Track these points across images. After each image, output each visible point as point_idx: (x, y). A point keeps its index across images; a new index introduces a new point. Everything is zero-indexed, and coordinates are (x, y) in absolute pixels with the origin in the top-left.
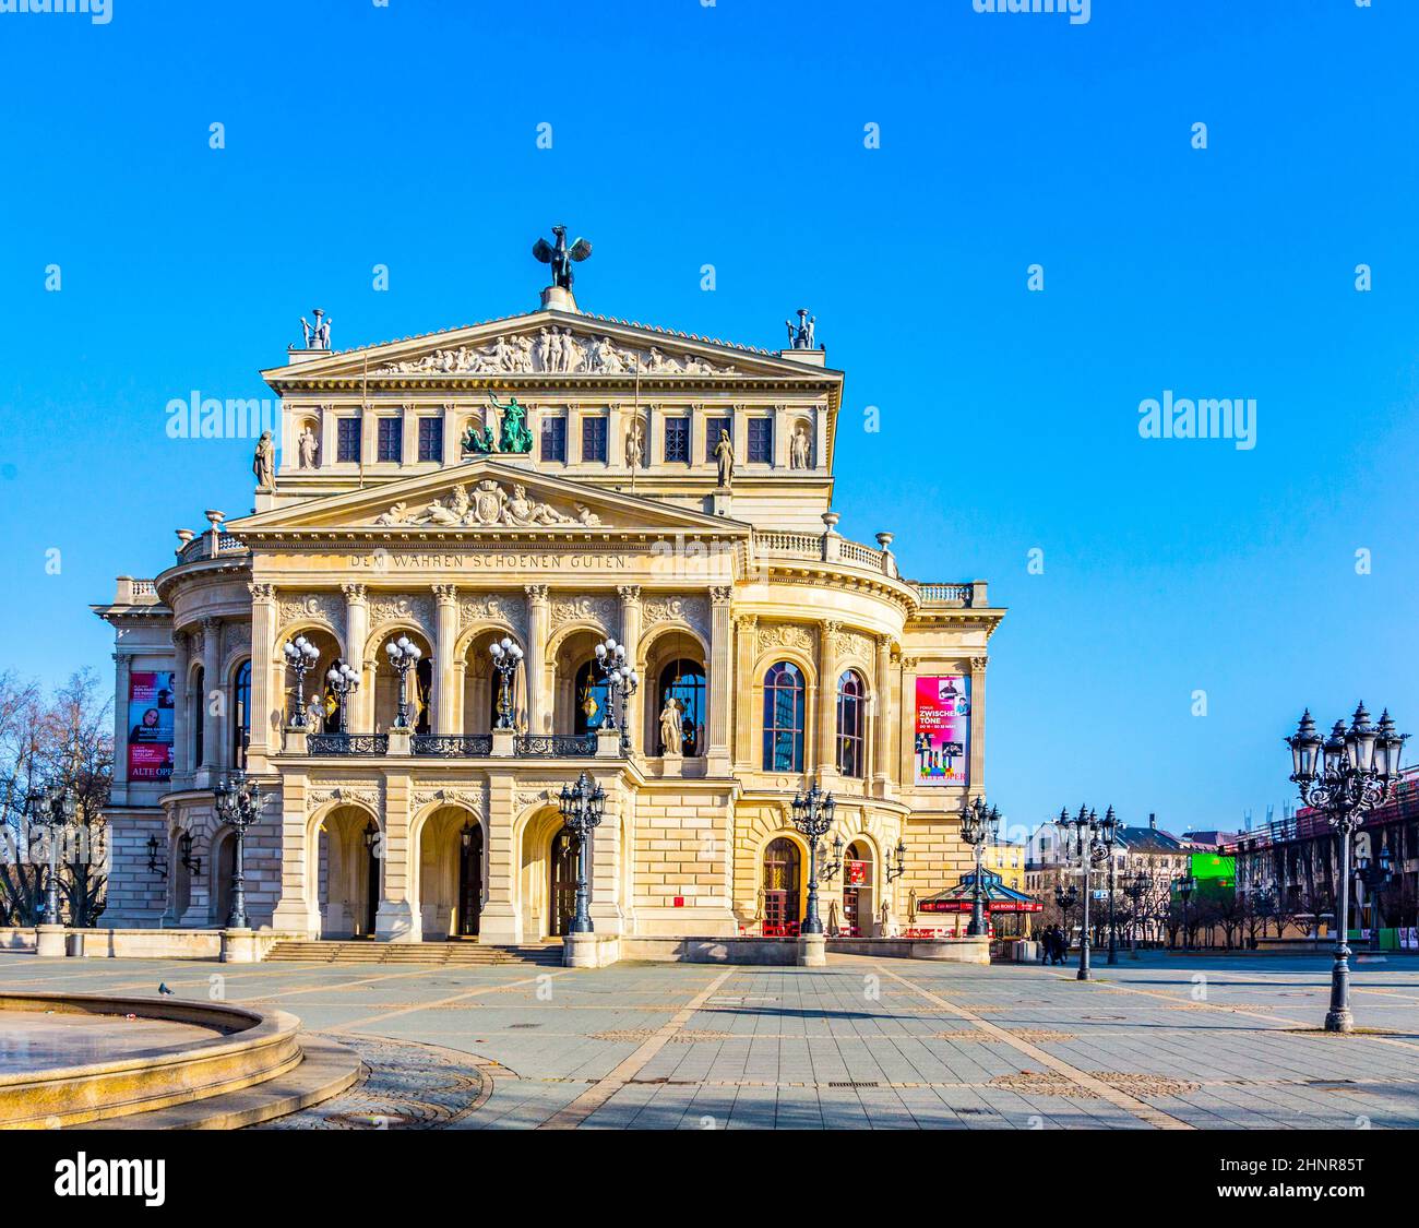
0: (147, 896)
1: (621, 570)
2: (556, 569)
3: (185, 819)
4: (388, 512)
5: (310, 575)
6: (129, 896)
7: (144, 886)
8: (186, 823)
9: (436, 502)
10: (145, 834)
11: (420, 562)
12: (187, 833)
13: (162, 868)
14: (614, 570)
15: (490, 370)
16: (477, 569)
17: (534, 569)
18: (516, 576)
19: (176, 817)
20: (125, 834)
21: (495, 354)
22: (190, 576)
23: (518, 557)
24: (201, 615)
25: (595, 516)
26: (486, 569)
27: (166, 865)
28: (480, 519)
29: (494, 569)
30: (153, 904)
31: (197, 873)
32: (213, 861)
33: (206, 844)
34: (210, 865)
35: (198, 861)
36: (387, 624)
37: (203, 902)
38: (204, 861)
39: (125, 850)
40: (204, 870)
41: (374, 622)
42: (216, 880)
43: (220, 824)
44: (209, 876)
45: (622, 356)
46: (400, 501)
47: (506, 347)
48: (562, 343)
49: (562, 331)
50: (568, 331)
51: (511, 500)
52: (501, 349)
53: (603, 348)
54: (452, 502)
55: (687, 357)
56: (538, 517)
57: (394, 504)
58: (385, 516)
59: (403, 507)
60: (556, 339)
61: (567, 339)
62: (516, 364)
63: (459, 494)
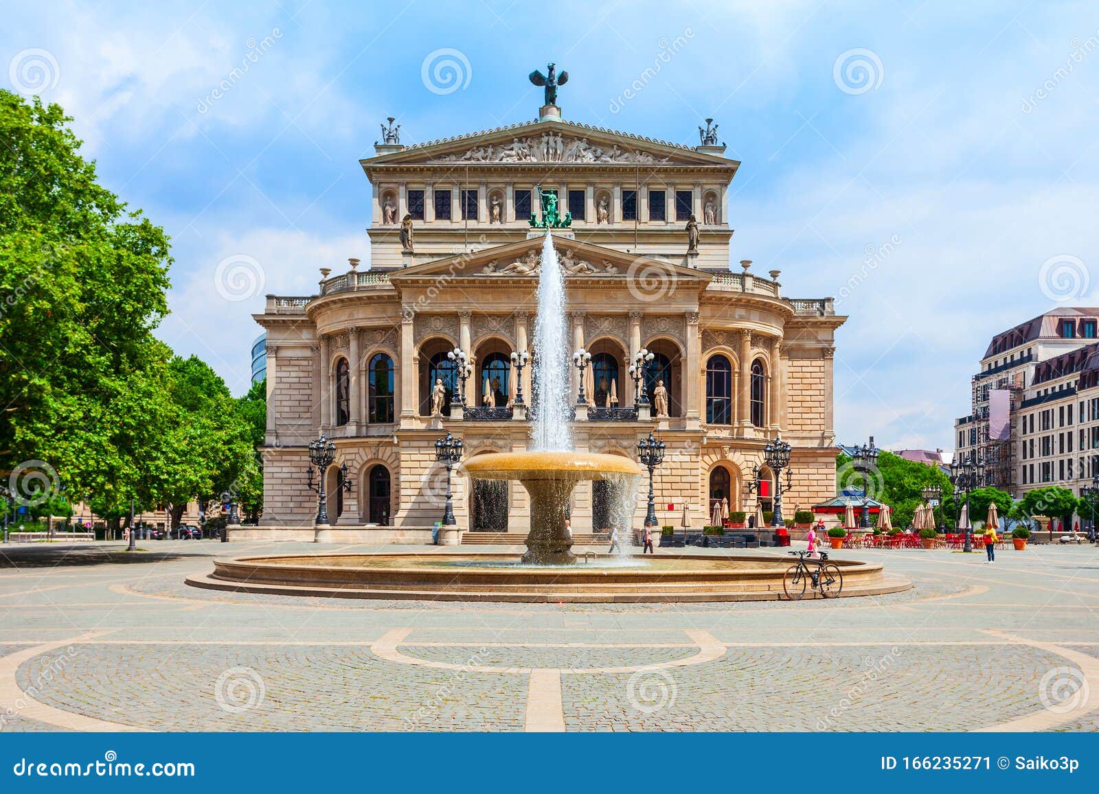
0: (291, 505)
1: (631, 301)
2: (591, 301)
4: (487, 266)
6: (279, 505)
9: (517, 259)
11: (506, 297)
13: (316, 487)
14: (627, 301)
15: (510, 160)
20: (275, 464)
21: (512, 149)
25: (615, 269)
31: (349, 490)
32: (360, 482)
33: (355, 471)
34: (358, 485)
35: (350, 483)
36: (485, 336)
37: (354, 508)
38: (354, 482)
39: (275, 475)
40: (354, 488)
41: (476, 332)
42: (362, 495)
43: (365, 459)
44: (358, 492)
45: (595, 151)
46: (495, 260)
47: (520, 145)
48: (555, 142)
49: (555, 135)
50: (560, 135)
51: (564, 259)
52: (516, 145)
53: (583, 145)
54: (528, 260)
55: (637, 152)
56: (581, 270)
57: (491, 261)
58: (486, 269)
59: (496, 263)
60: (551, 139)
61: (559, 140)
62: (526, 155)
63: (532, 256)
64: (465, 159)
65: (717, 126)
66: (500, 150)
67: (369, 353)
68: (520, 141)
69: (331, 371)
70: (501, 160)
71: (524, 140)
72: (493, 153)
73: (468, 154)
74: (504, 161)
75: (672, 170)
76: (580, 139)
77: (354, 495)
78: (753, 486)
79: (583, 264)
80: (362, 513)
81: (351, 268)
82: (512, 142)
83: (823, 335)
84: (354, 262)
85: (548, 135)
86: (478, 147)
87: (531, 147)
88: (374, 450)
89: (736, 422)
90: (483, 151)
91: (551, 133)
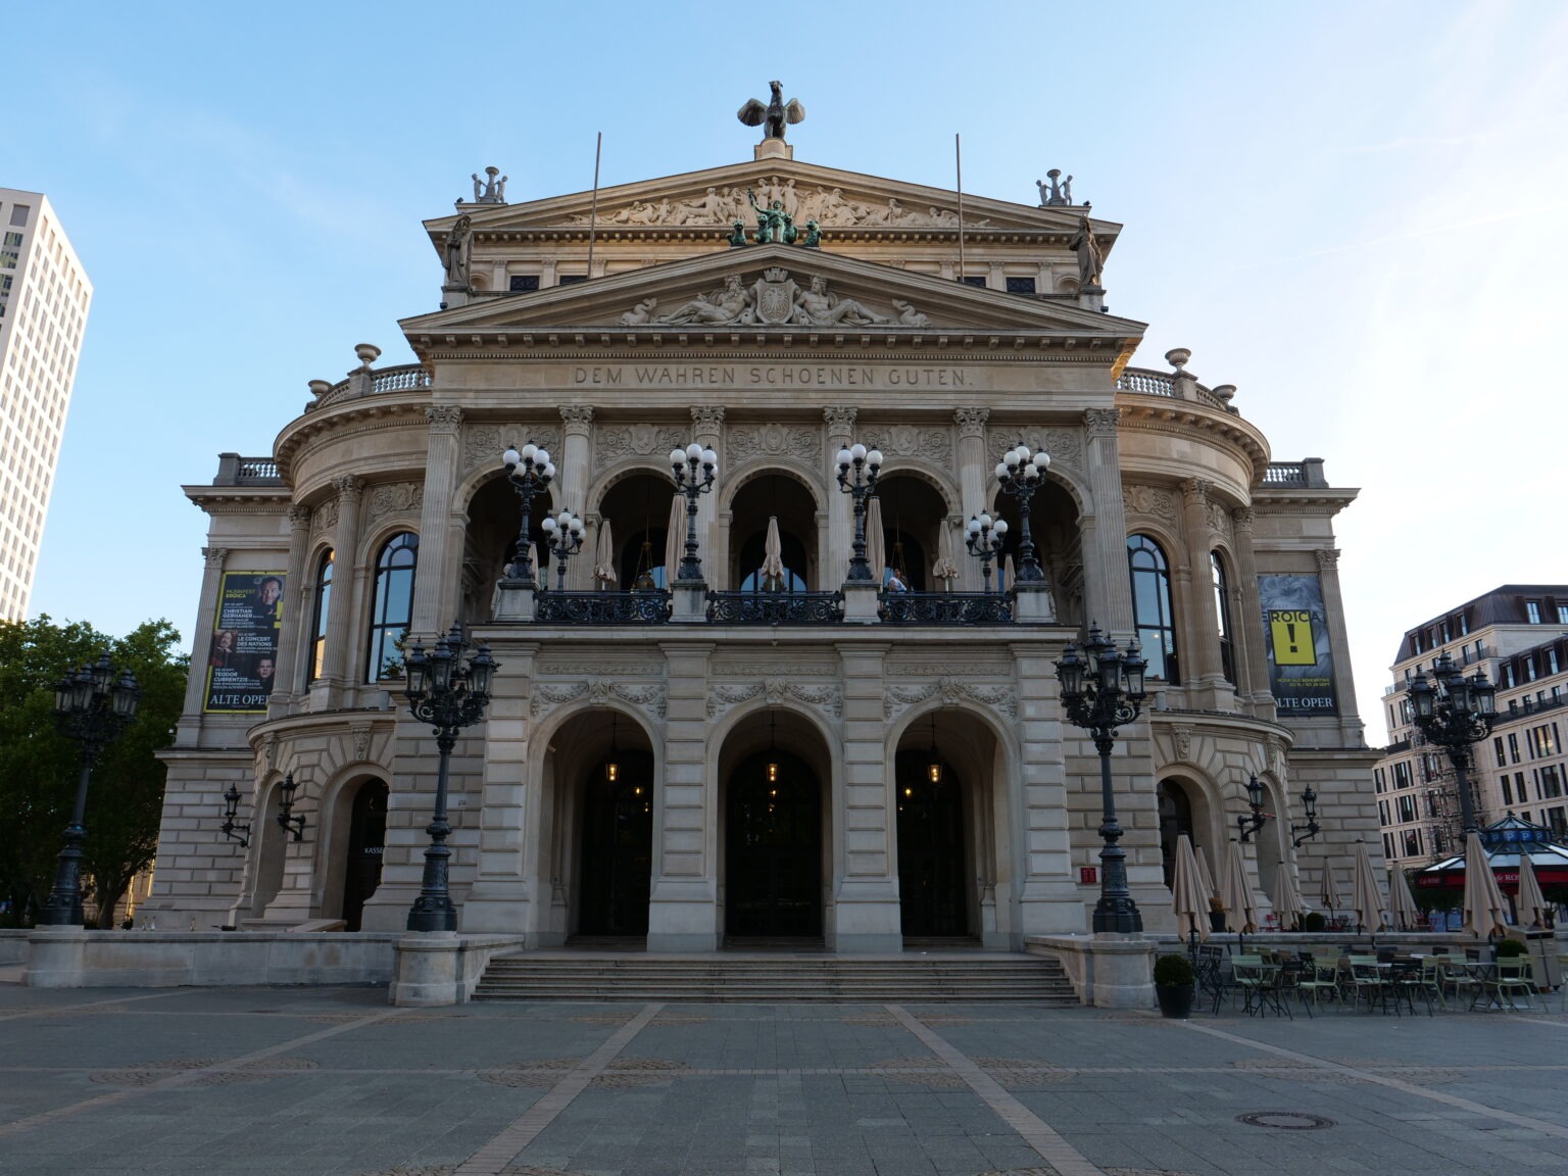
0: (212, 876)
1: (960, 387)
2: (868, 386)
3: (286, 759)
4: (632, 311)
5: (515, 395)
6: (185, 876)
7: (208, 862)
8: (287, 764)
9: (700, 296)
10: (217, 787)
11: (674, 376)
12: (290, 777)
13: (244, 835)
14: (951, 387)
15: (701, 222)
16: (756, 386)
17: (837, 386)
18: (813, 395)
19: (272, 756)
20: (190, 786)
21: (704, 206)
22: (330, 424)
23: (814, 369)
24: (339, 474)
25: (920, 313)
26: (769, 386)
27: (248, 828)
28: (764, 319)
29: (779, 385)
30: (218, 889)
31: (299, 838)
32: (325, 816)
33: (317, 793)
34: (319, 826)
35: (302, 820)
36: (620, 462)
37: (304, 882)
38: (310, 819)
39: (187, 811)
40: (308, 834)
41: (601, 460)
42: (326, 850)
43: (340, 762)
44: (318, 843)
45: (855, 209)
46: (649, 296)
47: (718, 198)
48: (783, 195)
49: (783, 182)
50: (791, 183)
51: (806, 295)
52: (711, 200)
53: (833, 198)
54: (723, 297)
55: (932, 210)
56: (844, 317)
57: (640, 300)
58: (628, 315)
59: (652, 303)
60: (776, 191)
61: (789, 191)
62: (730, 215)
63: (734, 286)
64: (618, 222)
65: (1070, 178)
66: (680, 207)
67: (378, 531)
68: (719, 191)
69: (305, 581)
70: (684, 222)
71: (726, 191)
72: (669, 212)
73: (625, 214)
74: (690, 223)
75: (997, 239)
76: (828, 189)
77: (307, 850)
78: (1251, 824)
79: (848, 304)
80: (320, 894)
81: (358, 364)
82: (703, 192)
83: (1310, 526)
84: (366, 352)
85: (769, 180)
86: (642, 202)
87: (738, 202)
88: (359, 739)
89: (1194, 680)
90: (650, 209)
91: (775, 180)
